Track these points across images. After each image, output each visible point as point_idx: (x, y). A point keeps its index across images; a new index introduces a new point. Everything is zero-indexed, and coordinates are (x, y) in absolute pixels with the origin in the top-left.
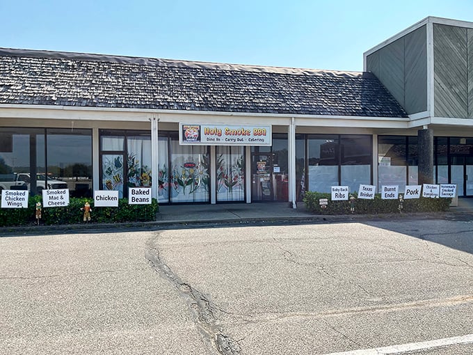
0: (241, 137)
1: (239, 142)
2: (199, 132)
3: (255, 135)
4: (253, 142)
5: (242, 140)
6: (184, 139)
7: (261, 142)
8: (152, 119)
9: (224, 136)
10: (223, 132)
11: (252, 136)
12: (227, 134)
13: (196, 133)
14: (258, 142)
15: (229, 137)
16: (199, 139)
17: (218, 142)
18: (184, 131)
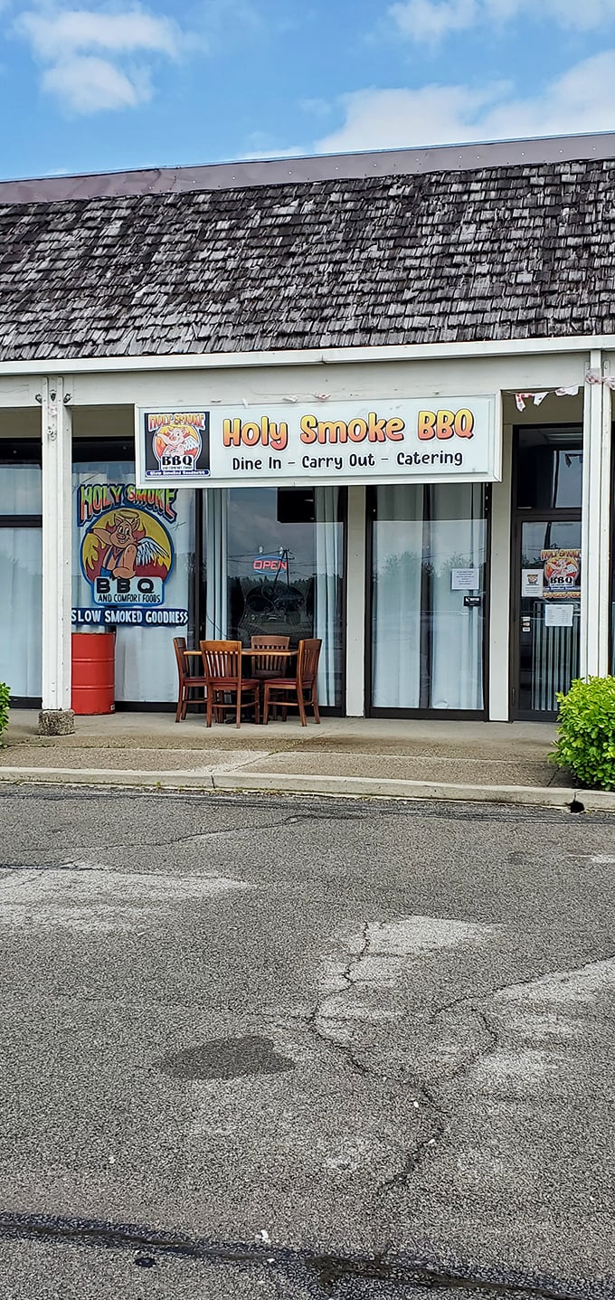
0: (363, 449)
1: (358, 470)
2: (205, 435)
3: (425, 436)
4: (414, 469)
5: (369, 461)
6: (152, 465)
7: (450, 467)
8: (45, 396)
9: (296, 449)
10: (295, 433)
11: (411, 445)
12: (308, 440)
13: (194, 443)
14: (437, 467)
15: (316, 451)
16: (203, 464)
17: (276, 472)
18: (149, 436)
